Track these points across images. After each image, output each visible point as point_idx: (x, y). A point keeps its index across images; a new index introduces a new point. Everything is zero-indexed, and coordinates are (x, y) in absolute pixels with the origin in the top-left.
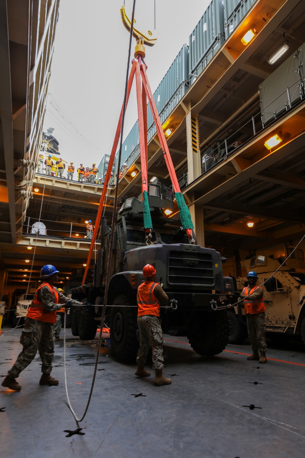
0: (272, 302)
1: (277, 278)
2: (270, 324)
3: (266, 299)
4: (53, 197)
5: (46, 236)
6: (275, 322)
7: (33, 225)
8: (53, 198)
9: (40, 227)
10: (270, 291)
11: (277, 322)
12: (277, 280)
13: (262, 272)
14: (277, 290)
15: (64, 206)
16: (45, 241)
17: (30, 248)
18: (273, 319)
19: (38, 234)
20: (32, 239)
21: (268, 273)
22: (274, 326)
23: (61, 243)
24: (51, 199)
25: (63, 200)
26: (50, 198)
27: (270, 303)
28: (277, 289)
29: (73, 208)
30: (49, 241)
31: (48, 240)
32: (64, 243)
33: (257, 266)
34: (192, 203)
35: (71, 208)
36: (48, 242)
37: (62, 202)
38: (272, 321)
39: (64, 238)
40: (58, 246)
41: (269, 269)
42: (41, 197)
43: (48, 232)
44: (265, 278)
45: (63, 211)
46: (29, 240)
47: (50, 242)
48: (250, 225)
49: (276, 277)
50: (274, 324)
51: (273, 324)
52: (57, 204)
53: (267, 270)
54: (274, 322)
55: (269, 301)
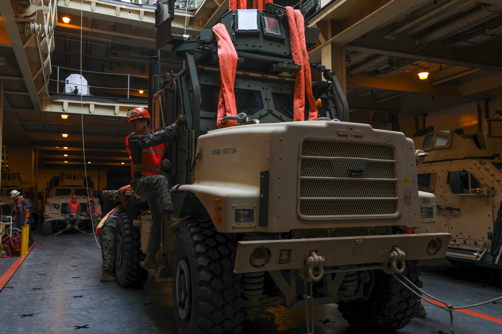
0: (458, 209)
1: (471, 170)
2: (453, 245)
3: (449, 204)
4: (95, 30)
5: (88, 98)
6: (462, 241)
7: (66, 79)
8: (96, 33)
9: (77, 82)
10: (456, 193)
11: (465, 242)
12: (471, 175)
13: (443, 159)
14: (470, 192)
15: (115, 47)
16: (88, 105)
17: (65, 117)
18: (459, 236)
19: (75, 94)
20: (66, 102)
21: (454, 162)
22: (460, 247)
23: (113, 108)
24: (93, 34)
25: (112, 36)
26: (90, 33)
27: (455, 212)
28: (470, 189)
29: (129, 48)
30: (94, 105)
31: (92, 104)
32: (119, 107)
33: (435, 149)
34: (328, 42)
35: (127, 50)
36: (92, 107)
37: (111, 40)
38: (456, 240)
39: (118, 101)
40: (109, 113)
41: (456, 155)
42: (78, 31)
43: (91, 91)
44: (450, 171)
45: (115, 54)
46: (62, 104)
47: (96, 106)
48: (423, 76)
49: (469, 170)
50: (460, 245)
51: (458, 245)
52: (102, 43)
53: (453, 155)
54: (459, 242)
55: (454, 208)
